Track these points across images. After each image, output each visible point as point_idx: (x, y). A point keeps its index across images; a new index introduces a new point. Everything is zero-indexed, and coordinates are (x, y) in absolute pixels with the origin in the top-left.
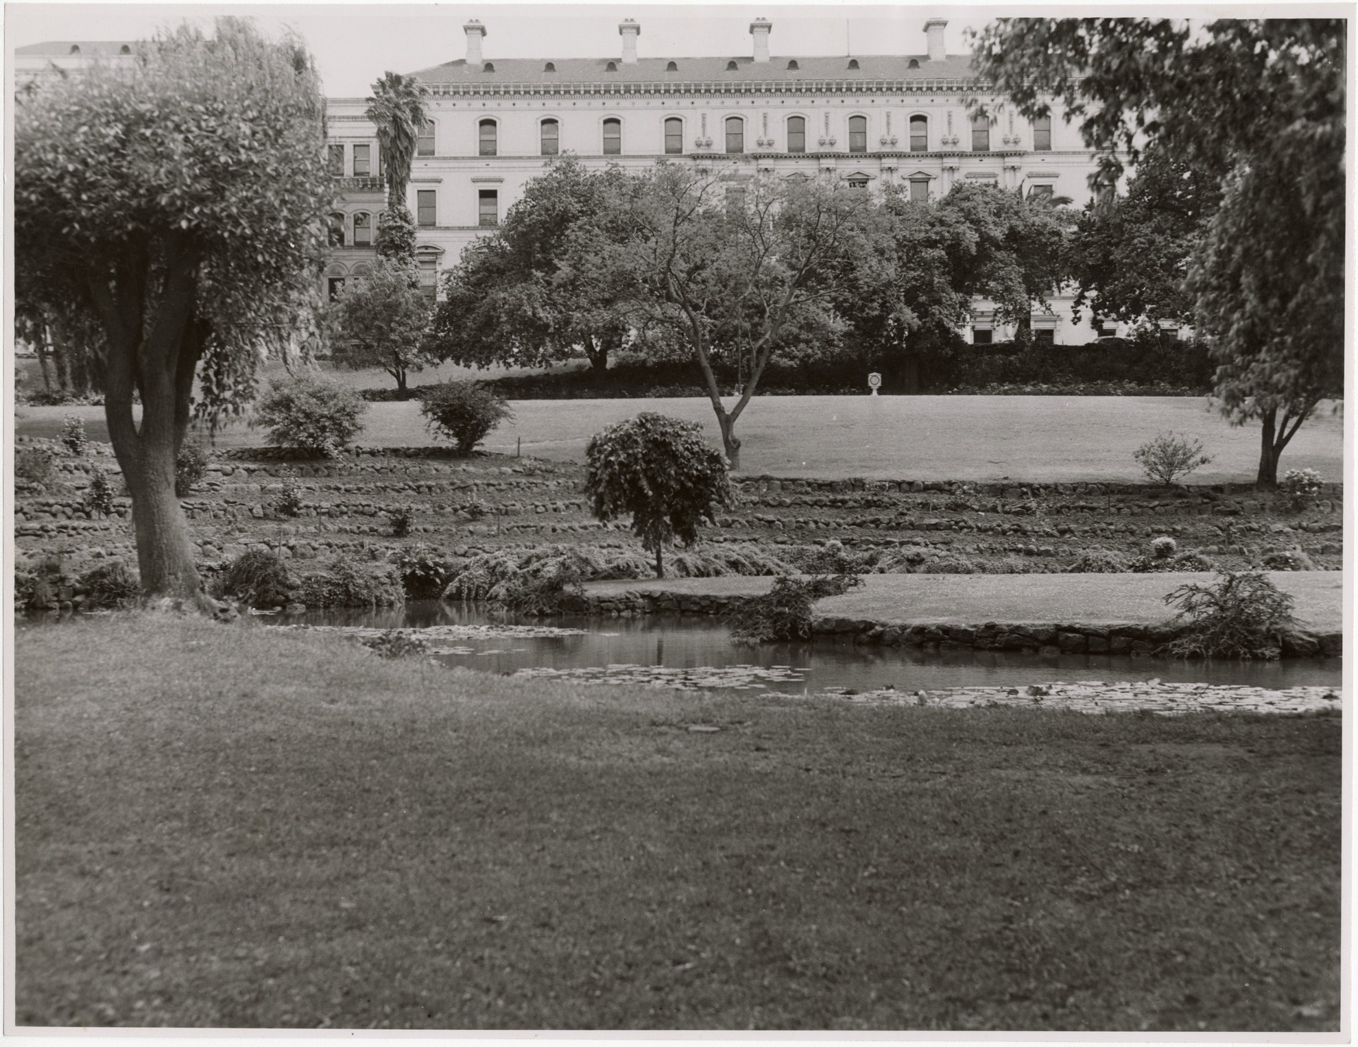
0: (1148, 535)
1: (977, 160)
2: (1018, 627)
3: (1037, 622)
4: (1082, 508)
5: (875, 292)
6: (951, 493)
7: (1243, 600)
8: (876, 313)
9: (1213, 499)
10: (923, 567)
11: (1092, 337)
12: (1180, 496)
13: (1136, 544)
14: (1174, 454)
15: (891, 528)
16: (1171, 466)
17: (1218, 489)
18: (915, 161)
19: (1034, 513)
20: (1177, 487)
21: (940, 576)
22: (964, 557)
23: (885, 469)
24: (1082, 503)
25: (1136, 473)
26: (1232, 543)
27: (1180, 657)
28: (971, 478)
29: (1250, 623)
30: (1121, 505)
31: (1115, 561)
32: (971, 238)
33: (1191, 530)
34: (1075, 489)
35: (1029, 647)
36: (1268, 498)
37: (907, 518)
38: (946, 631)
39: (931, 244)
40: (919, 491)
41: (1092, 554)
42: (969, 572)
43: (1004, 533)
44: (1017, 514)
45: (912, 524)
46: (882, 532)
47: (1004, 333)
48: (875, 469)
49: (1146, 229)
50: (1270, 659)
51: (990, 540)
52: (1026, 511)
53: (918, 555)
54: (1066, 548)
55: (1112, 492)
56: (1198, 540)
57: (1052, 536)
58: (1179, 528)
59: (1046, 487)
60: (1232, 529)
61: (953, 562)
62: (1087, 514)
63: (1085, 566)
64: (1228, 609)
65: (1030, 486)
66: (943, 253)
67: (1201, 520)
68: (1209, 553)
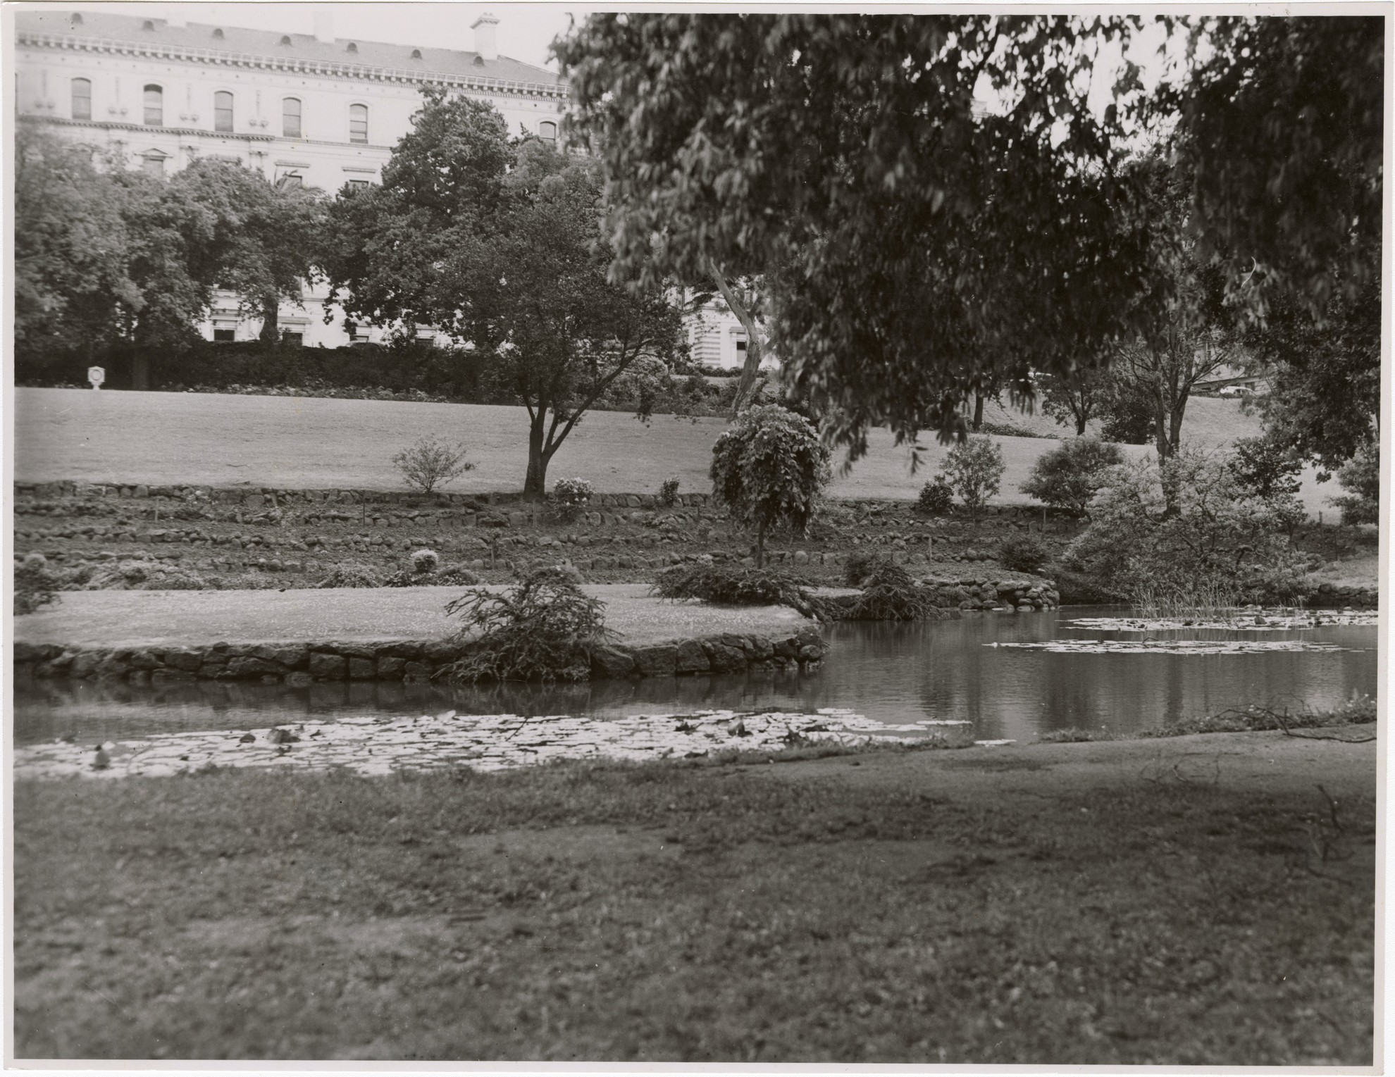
0: (407, 549)
1: (220, 141)
2: (258, 649)
3: (282, 642)
4: (334, 518)
5: (94, 261)
6: (183, 500)
7: (545, 607)
8: (95, 287)
9: (478, 509)
10: (146, 584)
11: (344, 340)
12: (442, 505)
13: (393, 558)
14: (436, 460)
15: (108, 540)
16: (433, 473)
17: (483, 498)
18: (149, 136)
19: (279, 523)
20: (439, 495)
21: (163, 593)
22: (196, 573)
23: (102, 471)
24: (333, 512)
25: (393, 481)
26: (497, 557)
27: (467, 682)
28: (206, 483)
29: (554, 636)
30: (377, 515)
31: (370, 577)
32: (209, 218)
33: (455, 542)
34: (325, 497)
35: (273, 674)
36: (535, 508)
37: (127, 528)
38: (161, 655)
39: (164, 223)
40: (143, 497)
41: (344, 568)
42: (200, 588)
43: (244, 546)
44: (259, 523)
45: (133, 535)
46: (96, 545)
47: (249, 330)
48: (91, 470)
49: (402, 221)
50: (578, 681)
51: (228, 554)
52: (270, 521)
53: (139, 571)
54: (315, 562)
55: (368, 500)
56: (462, 555)
57: (299, 549)
58: (440, 540)
59: (294, 494)
60: (500, 541)
61: (183, 579)
62: (339, 523)
63: (337, 581)
64: (526, 619)
65: (275, 492)
66: (178, 234)
67: (465, 532)
68: (474, 568)
